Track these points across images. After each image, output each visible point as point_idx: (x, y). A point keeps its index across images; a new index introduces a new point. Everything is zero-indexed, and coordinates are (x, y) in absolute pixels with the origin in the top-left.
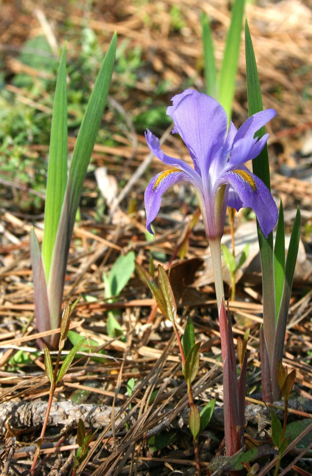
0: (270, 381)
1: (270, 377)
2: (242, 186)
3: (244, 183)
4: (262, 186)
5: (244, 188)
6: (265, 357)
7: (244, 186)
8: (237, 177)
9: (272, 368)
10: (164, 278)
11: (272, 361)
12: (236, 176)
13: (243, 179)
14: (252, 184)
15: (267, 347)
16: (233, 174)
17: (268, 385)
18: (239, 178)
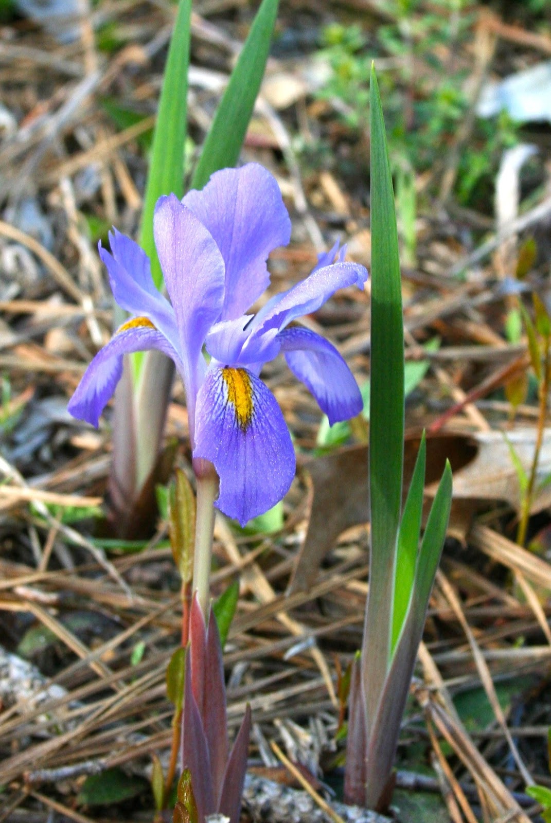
0: (364, 762)
1: (363, 756)
2: (212, 412)
3: (219, 407)
4: (267, 421)
5: (211, 417)
6: (357, 714)
7: (216, 412)
8: (217, 388)
9: (370, 740)
10: (186, 494)
11: (373, 727)
12: (216, 385)
13: (226, 395)
14: (243, 411)
15: (364, 700)
16: (216, 379)
17: (357, 768)
18: (219, 391)
